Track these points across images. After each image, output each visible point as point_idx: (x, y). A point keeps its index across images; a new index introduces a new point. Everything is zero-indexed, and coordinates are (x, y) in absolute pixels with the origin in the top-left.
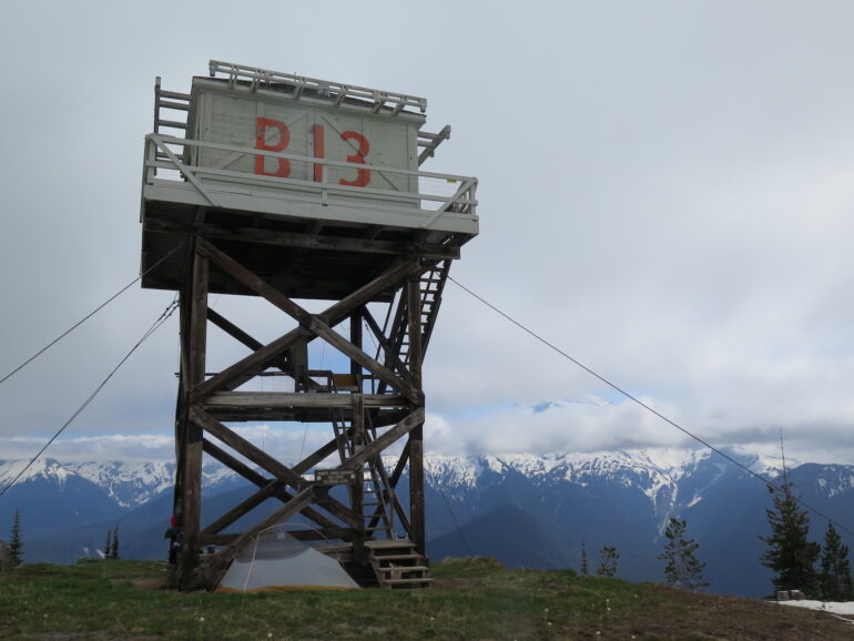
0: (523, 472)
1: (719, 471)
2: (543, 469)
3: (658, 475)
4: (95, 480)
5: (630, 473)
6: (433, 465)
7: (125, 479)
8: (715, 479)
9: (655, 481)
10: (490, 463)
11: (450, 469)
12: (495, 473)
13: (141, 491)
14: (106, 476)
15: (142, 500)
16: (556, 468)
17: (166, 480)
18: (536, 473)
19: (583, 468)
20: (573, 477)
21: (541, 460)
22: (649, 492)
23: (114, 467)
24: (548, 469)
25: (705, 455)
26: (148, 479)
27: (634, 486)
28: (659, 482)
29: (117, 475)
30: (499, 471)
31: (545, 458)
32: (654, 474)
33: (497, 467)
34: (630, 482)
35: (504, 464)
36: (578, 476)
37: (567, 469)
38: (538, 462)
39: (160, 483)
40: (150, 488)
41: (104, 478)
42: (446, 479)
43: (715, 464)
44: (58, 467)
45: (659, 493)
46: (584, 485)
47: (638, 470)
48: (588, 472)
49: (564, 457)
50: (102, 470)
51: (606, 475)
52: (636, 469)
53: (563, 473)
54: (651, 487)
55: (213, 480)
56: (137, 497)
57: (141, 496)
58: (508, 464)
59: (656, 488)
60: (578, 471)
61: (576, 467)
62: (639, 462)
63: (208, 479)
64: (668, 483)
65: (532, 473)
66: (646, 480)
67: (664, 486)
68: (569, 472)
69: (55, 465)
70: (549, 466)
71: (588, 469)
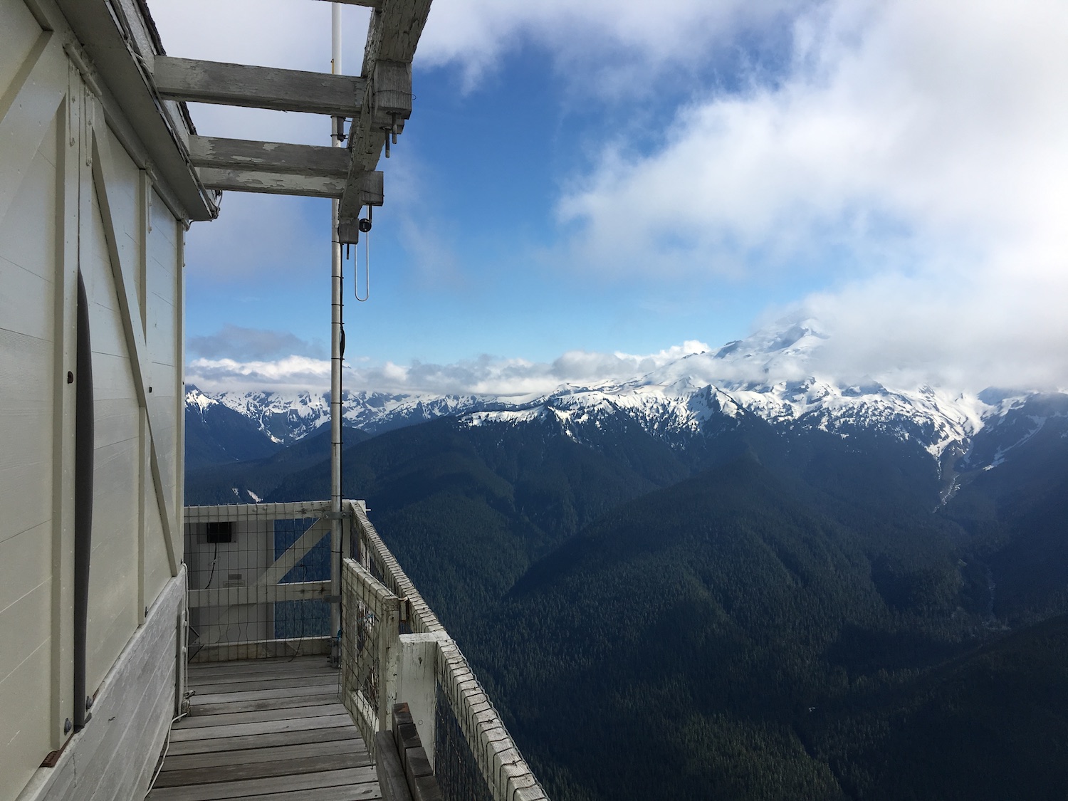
0: (764, 417)
1: (1034, 426)
2: (791, 414)
3: (947, 428)
4: (242, 410)
5: (908, 423)
6: (649, 405)
7: (276, 411)
8: (1027, 436)
9: (943, 435)
10: (722, 404)
11: (670, 410)
12: (728, 416)
13: (296, 425)
14: (255, 406)
15: (298, 435)
16: (808, 413)
17: (326, 414)
18: (781, 419)
19: (843, 415)
20: (830, 425)
21: (788, 402)
22: (933, 450)
23: (263, 396)
24: (797, 415)
25: (1017, 404)
26: (304, 411)
27: (912, 442)
28: (947, 437)
29: (267, 405)
30: (732, 415)
31: (794, 401)
32: (942, 426)
33: (732, 410)
34: (907, 435)
35: (740, 406)
36: (837, 424)
37: (822, 415)
38: (785, 405)
39: (318, 416)
40: (306, 421)
41: (252, 409)
42: (664, 424)
43: (1029, 416)
44: (198, 395)
45: (947, 450)
46: (844, 436)
47: (920, 421)
48: (851, 421)
49: (820, 399)
50: (250, 399)
51: (875, 425)
52: (917, 419)
53: (817, 421)
54: (936, 443)
55: (380, 415)
56: (292, 432)
57: (296, 431)
58: (744, 406)
59: (942, 444)
60: (837, 418)
61: (835, 414)
62: (922, 409)
63: (376, 413)
64: (959, 438)
65: (776, 418)
66: (929, 433)
67: (954, 442)
68: (825, 420)
69: (195, 392)
70: (798, 411)
71: (851, 416)
